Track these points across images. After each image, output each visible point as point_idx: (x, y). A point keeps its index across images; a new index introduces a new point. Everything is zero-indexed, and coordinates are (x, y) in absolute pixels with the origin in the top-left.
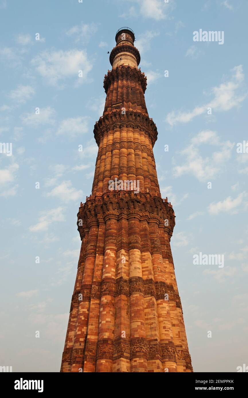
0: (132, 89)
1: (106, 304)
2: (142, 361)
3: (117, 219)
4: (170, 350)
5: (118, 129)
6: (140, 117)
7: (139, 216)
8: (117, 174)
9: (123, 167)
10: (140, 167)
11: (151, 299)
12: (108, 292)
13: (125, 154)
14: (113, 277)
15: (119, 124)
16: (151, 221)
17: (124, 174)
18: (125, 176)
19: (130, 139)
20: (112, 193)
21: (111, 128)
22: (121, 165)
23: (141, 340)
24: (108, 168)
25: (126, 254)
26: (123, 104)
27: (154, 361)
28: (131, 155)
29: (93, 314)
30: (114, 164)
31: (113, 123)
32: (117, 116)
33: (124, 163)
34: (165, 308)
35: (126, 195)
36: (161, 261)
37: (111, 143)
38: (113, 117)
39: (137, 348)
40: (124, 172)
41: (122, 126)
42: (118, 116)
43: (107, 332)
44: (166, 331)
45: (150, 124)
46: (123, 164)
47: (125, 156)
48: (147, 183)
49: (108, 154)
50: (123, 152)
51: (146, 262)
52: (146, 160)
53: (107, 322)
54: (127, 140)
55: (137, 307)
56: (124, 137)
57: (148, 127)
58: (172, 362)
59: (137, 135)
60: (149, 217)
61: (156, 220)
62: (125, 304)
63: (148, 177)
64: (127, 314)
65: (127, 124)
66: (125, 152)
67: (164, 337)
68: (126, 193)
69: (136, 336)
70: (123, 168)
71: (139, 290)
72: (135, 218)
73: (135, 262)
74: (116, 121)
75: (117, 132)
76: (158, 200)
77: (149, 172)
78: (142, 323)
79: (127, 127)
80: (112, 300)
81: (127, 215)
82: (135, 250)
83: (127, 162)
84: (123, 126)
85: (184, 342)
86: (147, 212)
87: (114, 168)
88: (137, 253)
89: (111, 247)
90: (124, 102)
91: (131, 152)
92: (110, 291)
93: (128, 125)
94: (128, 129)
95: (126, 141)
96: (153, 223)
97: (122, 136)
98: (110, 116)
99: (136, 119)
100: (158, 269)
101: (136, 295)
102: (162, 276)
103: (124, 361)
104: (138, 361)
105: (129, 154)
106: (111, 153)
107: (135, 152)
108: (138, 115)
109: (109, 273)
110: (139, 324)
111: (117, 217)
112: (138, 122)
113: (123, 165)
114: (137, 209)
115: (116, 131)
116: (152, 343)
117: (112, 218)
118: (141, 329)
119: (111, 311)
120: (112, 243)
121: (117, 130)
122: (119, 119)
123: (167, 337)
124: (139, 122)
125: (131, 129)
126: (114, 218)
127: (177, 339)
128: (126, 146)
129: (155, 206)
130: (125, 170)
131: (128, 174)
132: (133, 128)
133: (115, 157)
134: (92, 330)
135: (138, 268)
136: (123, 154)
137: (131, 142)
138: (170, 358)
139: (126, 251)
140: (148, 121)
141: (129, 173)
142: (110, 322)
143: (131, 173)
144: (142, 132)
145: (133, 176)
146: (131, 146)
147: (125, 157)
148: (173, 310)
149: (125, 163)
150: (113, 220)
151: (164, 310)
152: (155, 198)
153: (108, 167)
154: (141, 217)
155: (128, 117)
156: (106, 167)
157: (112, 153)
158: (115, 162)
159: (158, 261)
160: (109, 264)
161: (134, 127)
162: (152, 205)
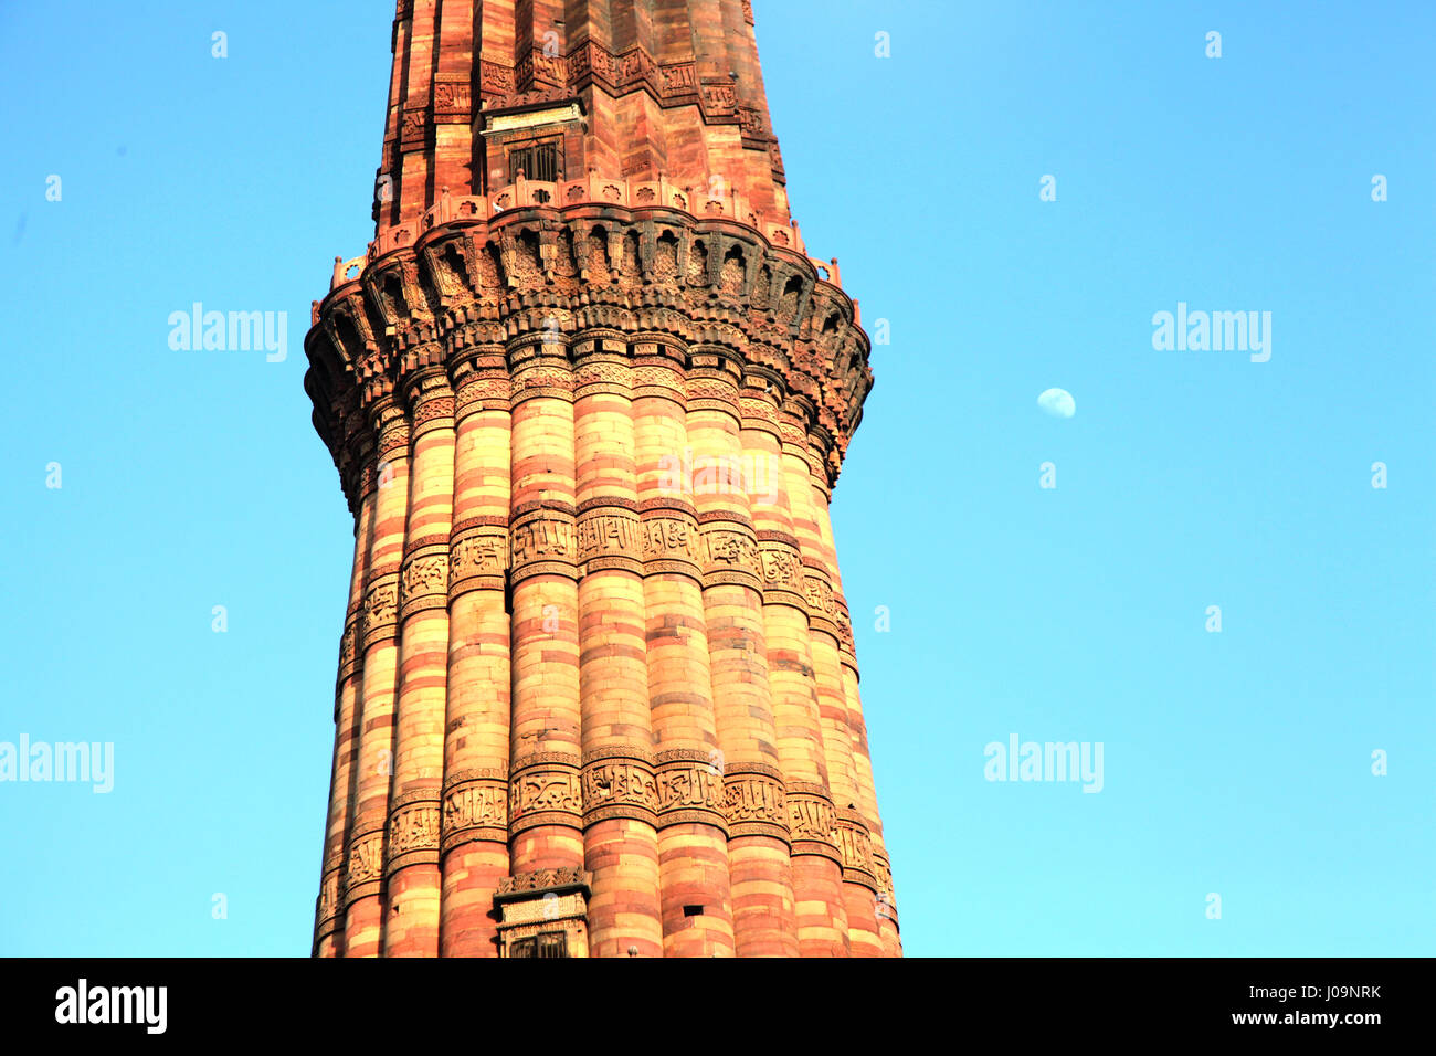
5: (558, 372)
6: (742, 263)
8: (567, 819)
9: (624, 759)
10: (758, 757)
13: (632, 630)
17: (632, 824)
18: (643, 848)
21: (486, 354)
22: (602, 737)
24: (482, 751)
26: (583, 112)
28: (681, 641)
30: (538, 725)
31: (513, 312)
32: (544, 251)
33: (630, 719)
37: (495, 501)
38: (512, 254)
40: (629, 811)
41: (591, 346)
42: (554, 250)
45: (818, 324)
46: (618, 729)
47: (636, 654)
48: (819, 907)
49: (479, 612)
50: (615, 605)
52: (799, 676)
54: (641, 487)
56: (614, 462)
57: (804, 348)
63: (825, 850)
65: (634, 326)
66: (631, 614)
70: (619, 771)
74: (534, 293)
75: (544, 404)
77: (828, 800)
79: (630, 354)
83: (655, 704)
84: (599, 348)
87: (538, 766)
90: (596, 91)
93: (639, 342)
94: (644, 374)
95: (631, 495)
97: (599, 447)
98: (480, 240)
99: (707, 287)
106: (502, 606)
107: (707, 604)
108: (727, 244)
112: (726, 315)
113: (620, 740)
115: (536, 390)
121: (550, 383)
122: (565, 271)
125: (665, 377)
128: (635, 550)
130: (637, 782)
131: (663, 820)
132: (688, 365)
133: (547, 657)
136: (618, 627)
137: (672, 508)
140: (806, 297)
141: (672, 818)
143: (692, 815)
144: (753, 403)
145: (706, 853)
146: (679, 553)
149: (637, 715)
153: (485, 745)
155: (638, 261)
156: (461, 743)
157: (509, 609)
158: (547, 701)
161: (689, 359)
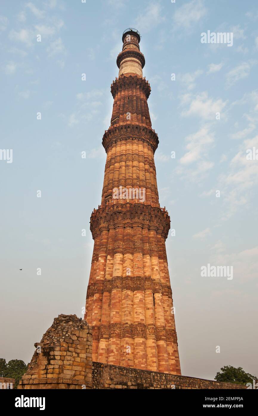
0: (128, 98)
1: (95, 301)
2: (114, 340)
3: (107, 230)
4: (139, 329)
7: (121, 224)
11: (126, 292)
12: (97, 291)
14: (102, 279)
15: (114, 139)
16: (133, 226)
19: (122, 153)
20: (102, 209)
23: (115, 325)
25: (111, 258)
27: (124, 339)
29: (90, 308)
34: (138, 297)
35: (112, 208)
36: (139, 259)
39: (112, 331)
43: (94, 321)
44: (137, 315)
51: (126, 262)
53: (95, 314)
55: (114, 300)
58: (140, 338)
59: (129, 147)
60: (132, 223)
61: (137, 224)
62: (107, 299)
64: (108, 306)
67: (136, 320)
68: (111, 207)
69: (112, 322)
71: (117, 287)
72: (119, 227)
73: (115, 265)
76: (138, 206)
78: (116, 312)
80: (100, 297)
81: (114, 225)
82: (117, 254)
85: (159, 320)
86: (128, 219)
88: (119, 256)
89: (102, 255)
91: (122, 165)
92: (98, 291)
96: (135, 227)
100: (136, 266)
101: (114, 291)
102: (139, 271)
103: (104, 341)
104: (111, 341)
105: (120, 167)
109: (99, 276)
110: (114, 313)
111: (107, 228)
114: (120, 219)
116: (125, 326)
117: (103, 230)
118: (116, 317)
119: (98, 305)
120: (103, 251)
123: (137, 320)
124: (129, 133)
126: (105, 229)
127: (150, 319)
129: (135, 212)
134: (89, 320)
135: (118, 269)
138: (138, 335)
139: (111, 256)
142: (97, 313)
147: (117, 171)
148: (148, 297)
150: (104, 231)
151: (137, 299)
152: (135, 205)
154: (125, 224)
159: (137, 259)
160: (99, 269)
162: (133, 212)
